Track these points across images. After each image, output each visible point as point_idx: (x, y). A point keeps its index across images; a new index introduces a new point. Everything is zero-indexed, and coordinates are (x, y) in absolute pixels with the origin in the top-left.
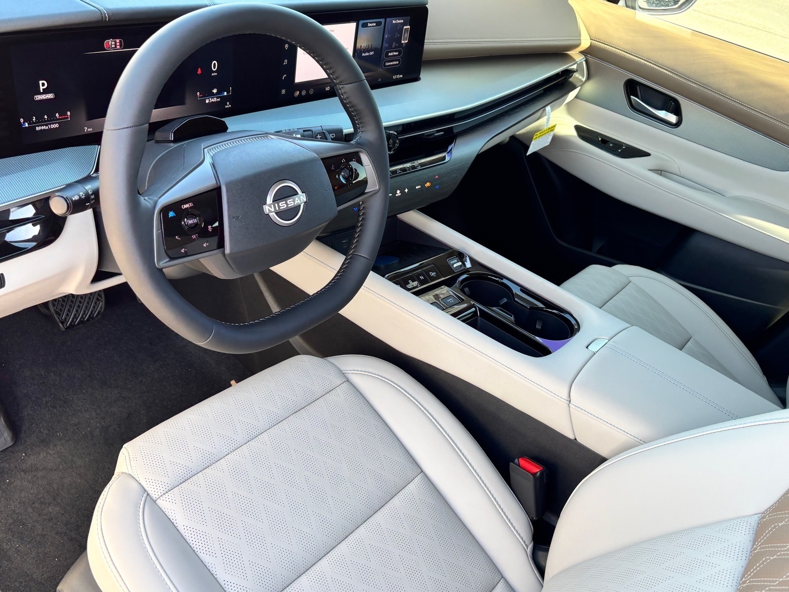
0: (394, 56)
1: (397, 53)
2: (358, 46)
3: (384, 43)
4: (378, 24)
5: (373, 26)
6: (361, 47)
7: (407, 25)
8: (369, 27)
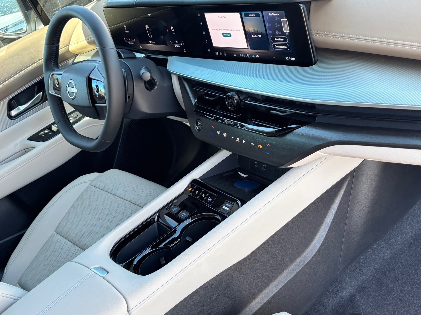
0: (279, 41)
1: (283, 40)
2: (247, 29)
3: (268, 30)
4: (257, 15)
5: (253, 16)
6: (249, 30)
7: (283, 18)
8: (250, 17)
